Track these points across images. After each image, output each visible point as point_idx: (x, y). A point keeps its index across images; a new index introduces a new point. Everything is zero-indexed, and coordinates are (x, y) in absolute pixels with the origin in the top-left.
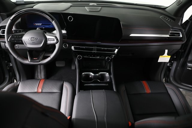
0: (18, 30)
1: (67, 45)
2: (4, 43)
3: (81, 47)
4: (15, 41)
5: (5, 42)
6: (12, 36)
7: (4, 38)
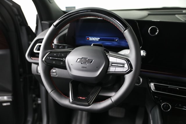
0: (61, 46)
1: (141, 80)
2: (36, 66)
3: (170, 86)
4: (54, 62)
5: (38, 64)
6: (51, 52)
7: (38, 57)
